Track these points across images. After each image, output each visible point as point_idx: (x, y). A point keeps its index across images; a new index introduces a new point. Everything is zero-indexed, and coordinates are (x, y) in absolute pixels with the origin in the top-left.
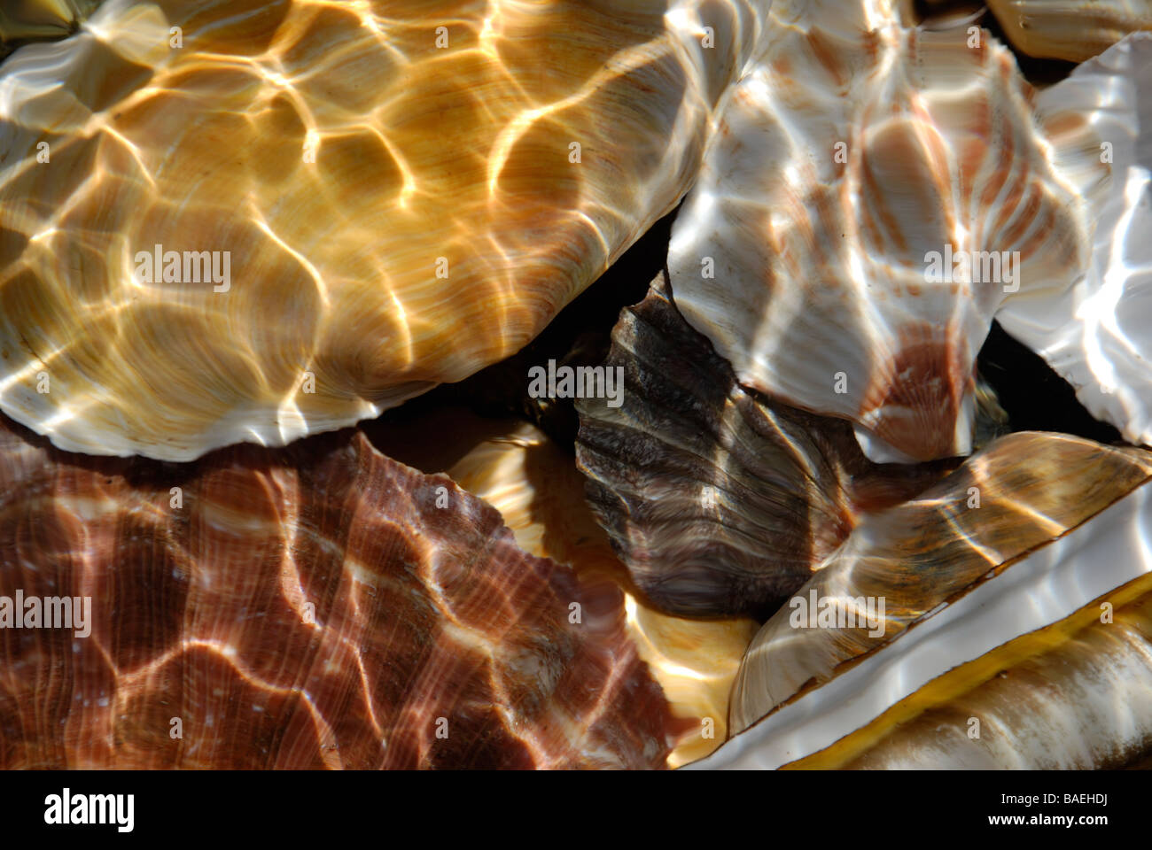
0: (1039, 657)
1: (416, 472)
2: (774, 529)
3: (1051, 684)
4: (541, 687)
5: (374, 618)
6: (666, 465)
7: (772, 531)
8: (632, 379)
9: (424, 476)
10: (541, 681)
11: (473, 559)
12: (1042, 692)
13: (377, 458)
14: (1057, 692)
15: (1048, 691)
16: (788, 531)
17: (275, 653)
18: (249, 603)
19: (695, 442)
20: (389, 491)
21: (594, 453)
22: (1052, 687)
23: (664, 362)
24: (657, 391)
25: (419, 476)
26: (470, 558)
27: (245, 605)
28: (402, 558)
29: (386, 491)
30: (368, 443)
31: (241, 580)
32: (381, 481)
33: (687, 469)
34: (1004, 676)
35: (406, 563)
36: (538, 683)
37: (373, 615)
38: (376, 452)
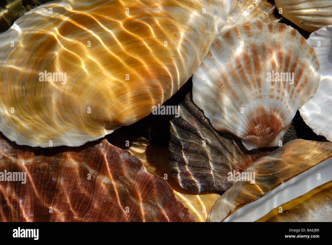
0: (297, 206)
1: (120, 149)
2: (219, 169)
3: (300, 214)
4: (152, 214)
5: (110, 192)
6: (188, 149)
7: (218, 169)
8: (180, 124)
9: (122, 150)
10: (152, 213)
11: (135, 178)
12: (297, 217)
13: (110, 146)
14: (302, 217)
15: (299, 216)
16: (224, 169)
17: (77, 203)
18: (72, 187)
19: (198, 141)
20: (113, 155)
21: (173, 144)
22: (300, 215)
23: (190, 120)
24: (189, 127)
25: (121, 150)
26: (134, 177)
27: (71, 188)
28: (118, 175)
29: (112, 155)
30: (107, 142)
31: (71, 180)
32: (111, 152)
33: (196, 150)
34: (287, 212)
35: (120, 176)
36: (151, 213)
37: (110, 191)
38: (109, 144)
